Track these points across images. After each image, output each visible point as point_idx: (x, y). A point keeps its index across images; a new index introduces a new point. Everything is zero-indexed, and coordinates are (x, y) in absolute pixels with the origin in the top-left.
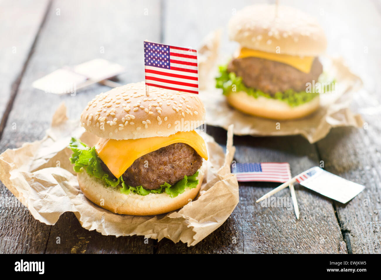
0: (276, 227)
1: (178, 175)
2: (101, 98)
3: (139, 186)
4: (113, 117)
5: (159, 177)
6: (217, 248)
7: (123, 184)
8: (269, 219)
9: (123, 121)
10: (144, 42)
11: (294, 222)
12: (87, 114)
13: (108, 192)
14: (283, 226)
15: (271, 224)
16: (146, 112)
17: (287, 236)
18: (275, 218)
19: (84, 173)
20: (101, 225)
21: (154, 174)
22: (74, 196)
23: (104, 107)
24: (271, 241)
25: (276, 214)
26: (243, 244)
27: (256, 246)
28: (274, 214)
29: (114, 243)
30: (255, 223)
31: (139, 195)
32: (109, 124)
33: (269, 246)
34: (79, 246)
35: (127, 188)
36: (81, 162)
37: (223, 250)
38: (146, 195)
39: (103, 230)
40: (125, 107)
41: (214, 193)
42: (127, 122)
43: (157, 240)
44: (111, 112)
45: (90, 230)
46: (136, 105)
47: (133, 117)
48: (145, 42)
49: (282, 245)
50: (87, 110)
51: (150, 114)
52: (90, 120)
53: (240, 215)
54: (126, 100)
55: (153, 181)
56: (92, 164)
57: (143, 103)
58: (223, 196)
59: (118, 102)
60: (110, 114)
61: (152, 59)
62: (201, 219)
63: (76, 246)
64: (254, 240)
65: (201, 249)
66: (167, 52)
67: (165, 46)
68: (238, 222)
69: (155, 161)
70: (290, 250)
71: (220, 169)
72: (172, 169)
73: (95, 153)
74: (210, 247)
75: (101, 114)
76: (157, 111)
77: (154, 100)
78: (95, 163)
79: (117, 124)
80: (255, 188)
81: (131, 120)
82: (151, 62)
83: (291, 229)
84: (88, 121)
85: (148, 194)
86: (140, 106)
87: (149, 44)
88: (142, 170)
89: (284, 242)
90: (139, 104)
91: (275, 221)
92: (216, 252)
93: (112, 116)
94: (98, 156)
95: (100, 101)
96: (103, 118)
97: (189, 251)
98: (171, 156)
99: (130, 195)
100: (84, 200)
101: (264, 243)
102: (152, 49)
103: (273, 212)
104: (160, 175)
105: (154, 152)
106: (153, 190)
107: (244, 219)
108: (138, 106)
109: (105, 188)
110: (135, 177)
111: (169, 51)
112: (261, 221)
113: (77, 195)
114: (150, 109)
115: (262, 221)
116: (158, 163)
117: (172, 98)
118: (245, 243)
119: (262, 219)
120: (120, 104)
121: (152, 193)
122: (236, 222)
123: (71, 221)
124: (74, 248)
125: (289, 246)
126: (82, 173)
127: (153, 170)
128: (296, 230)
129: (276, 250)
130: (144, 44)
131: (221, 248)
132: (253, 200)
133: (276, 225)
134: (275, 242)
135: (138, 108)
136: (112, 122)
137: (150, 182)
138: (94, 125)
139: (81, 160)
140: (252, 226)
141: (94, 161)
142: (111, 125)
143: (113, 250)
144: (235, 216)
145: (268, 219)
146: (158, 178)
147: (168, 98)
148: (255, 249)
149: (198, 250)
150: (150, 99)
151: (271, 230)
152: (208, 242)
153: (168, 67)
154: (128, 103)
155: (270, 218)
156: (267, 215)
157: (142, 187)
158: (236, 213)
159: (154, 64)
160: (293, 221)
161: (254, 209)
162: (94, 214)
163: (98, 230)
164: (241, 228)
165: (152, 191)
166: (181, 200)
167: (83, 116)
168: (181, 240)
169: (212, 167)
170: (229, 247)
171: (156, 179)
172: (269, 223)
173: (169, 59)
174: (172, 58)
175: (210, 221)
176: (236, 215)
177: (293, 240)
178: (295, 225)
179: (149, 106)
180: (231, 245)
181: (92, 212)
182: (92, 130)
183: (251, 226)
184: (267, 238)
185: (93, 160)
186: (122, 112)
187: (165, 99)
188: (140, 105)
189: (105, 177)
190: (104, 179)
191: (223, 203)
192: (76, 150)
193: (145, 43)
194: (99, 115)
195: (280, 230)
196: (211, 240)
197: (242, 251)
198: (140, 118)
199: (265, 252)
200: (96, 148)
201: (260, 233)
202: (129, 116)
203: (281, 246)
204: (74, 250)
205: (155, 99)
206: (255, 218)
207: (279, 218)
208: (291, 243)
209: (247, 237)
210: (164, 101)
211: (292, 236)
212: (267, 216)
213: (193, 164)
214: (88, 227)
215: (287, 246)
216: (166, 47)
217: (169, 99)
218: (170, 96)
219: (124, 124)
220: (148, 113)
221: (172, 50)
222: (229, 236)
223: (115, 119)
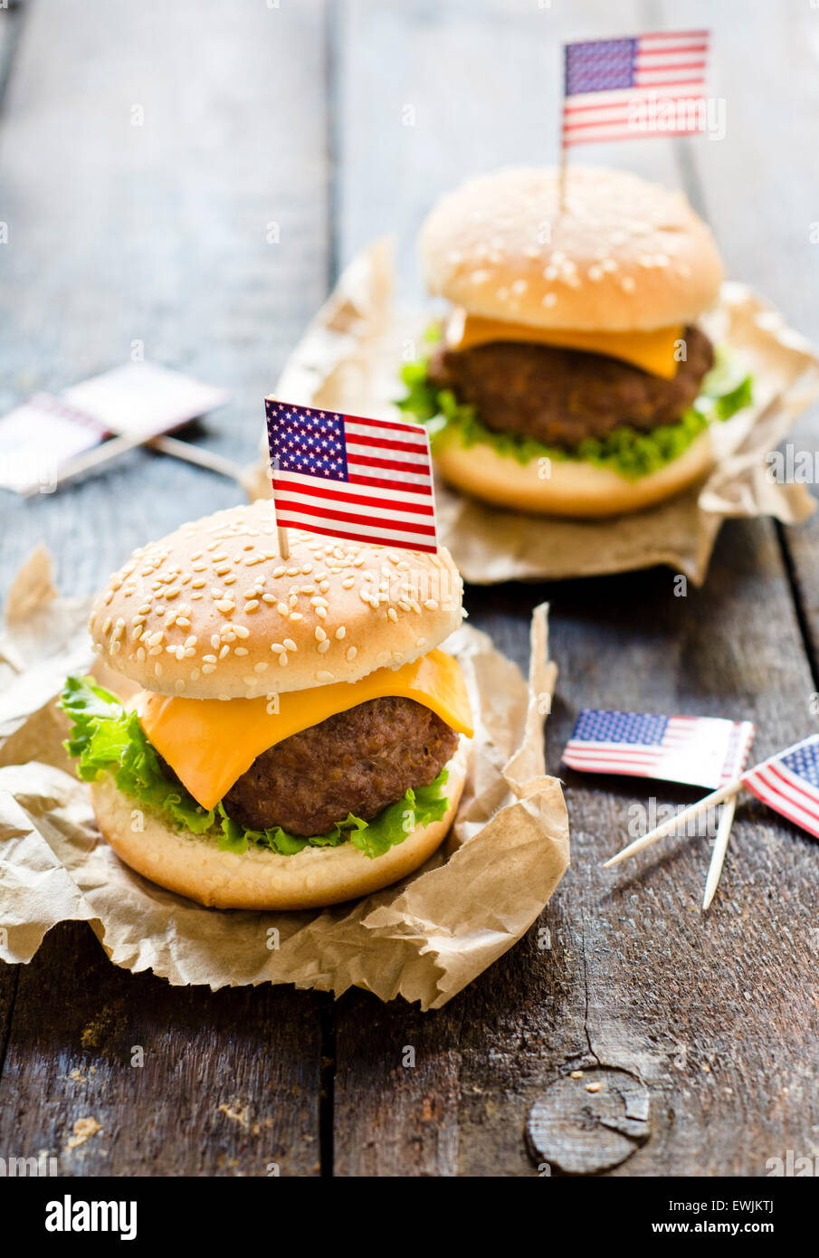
0: (682, 931)
1: (387, 788)
2: (147, 566)
3: (273, 829)
4: (186, 631)
5: (330, 799)
6: (507, 1011)
7: (225, 825)
8: (662, 906)
9: (216, 646)
10: (266, 401)
11: (736, 912)
12: (108, 620)
13: (181, 845)
14: (702, 927)
15: (669, 921)
16: (282, 615)
17: (716, 959)
18: (679, 898)
19: (110, 786)
20: (167, 950)
21: (316, 792)
22: (84, 855)
23: (159, 598)
24: (669, 980)
25: (684, 885)
26: (584, 992)
27: (623, 999)
28: (675, 886)
29: (206, 1006)
30: (620, 920)
31: (274, 853)
32: (174, 655)
33: (661, 995)
34: (103, 1023)
35: (238, 833)
36: (99, 756)
37: (525, 1016)
38: (294, 853)
39: (174, 966)
40: (220, 599)
41: (494, 840)
42: (226, 649)
43: (332, 991)
44: (178, 617)
45: (134, 970)
46: (252, 592)
47: (244, 632)
48: (269, 402)
49: (700, 993)
50: (108, 604)
51: (293, 621)
52: (117, 640)
53: (577, 893)
54: (221, 575)
55: (314, 812)
56: (130, 763)
57: (273, 584)
58: (522, 848)
59: (198, 581)
60: (175, 623)
61: (292, 451)
62: (460, 922)
63: (95, 1022)
64: (617, 977)
65: (462, 1017)
66: (338, 432)
67: (330, 416)
68: (571, 920)
69: (315, 756)
70: (723, 1007)
71: (513, 758)
72: (368, 772)
73: (137, 731)
74: (487, 1006)
75: (148, 621)
76: (314, 610)
77: (305, 574)
78: (140, 761)
79: (197, 654)
80: (621, 800)
81: (239, 642)
82: (288, 461)
83: (728, 934)
84: (111, 640)
85: (302, 849)
86: (264, 597)
87: (281, 408)
88: (278, 783)
89: (705, 981)
90: (259, 588)
91: (681, 911)
92: (506, 1022)
93: (181, 628)
94: (147, 739)
95: (144, 576)
96: (155, 635)
97: (426, 1023)
98: (362, 739)
99: (249, 854)
100: (114, 868)
101: (648, 986)
102: (289, 423)
103: (673, 879)
104: (331, 793)
105: (311, 728)
106: (315, 836)
107: (589, 907)
108: (258, 596)
109: (172, 834)
110: (260, 803)
111: (342, 428)
112: (638, 912)
113: (93, 849)
114: (292, 604)
115: (642, 911)
116: (326, 761)
117: (358, 561)
118: (592, 989)
119: (640, 906)
120: (204, 590)
121: (313, 846)
122: (564, 920)
123: (77, 938)
124: (90, 1028)
125: (722, 995)
126: (104, 786)
127: (313, 782)
128: (743, 939)
129: (683, 1010)
130: (267, 408)
131: (521, 1010)
132: (616, 841)
133: (682, 926)
134: (680, 982)
135: (256, 602)
136: (181, 647)
137: (304, 818)
138: (130, 653)
139: (98, 749)
140: (610, 930)
141: (135, 757)
142: (180, 656)
143: (205, 1028)
144: (560, 899)
145: (659, 905)
146: (327, 803)
147: (347, 562)
148: (621, 1008)
149: (453, 1019)
150: (292, 570)
151: (667, 940)
152: (482, 989)
153: (341, 475)
154: (228, 584)
155: (664, 901)
156: (657, 891)
157: (280, 832)
158: (565, 887)
159: (299, 467)
160: (734, 908)
161: (619, 873)
162: (144, 916)
163: (158, 971)
164: (579, 939)
165: (311, 839)
166: (400, 860)
167: (97, 622)
168: (402, 994)
169: (490, 745)
170: (544, 1006)
171: (322, 807)
172: (661, 916)
173: (342, 454)
174: (352, 448)
175: (485, 930)
176: (565, 894)
177: (732, 973)
178: (739, 920)
179: (290, 596)
180: (549, 997)
181: (139, 908)
182: (125, 667)
183: (608, 932)
184: (657, 968)
185: (132, 752)
186: (212, 616)
187: (337, 566)
188: (264, 593)
189: (172, 803)
190: (169, 808)
191: (522, 872)
192: (81, 716)
193: (268, 405)
194: (144, 624)
195: (694, 941)
196: (491, 982)
197: (583, 1018)
198: (265, 632)
199: (650, 1016)
200: (139, 715)
201: (635, 952)
202: (232, 631)
203: (697, 996)
204: (90, 1035)
205: (307, 568)
206: (620, 904)
207: (690, 899)
208: (726, 983)
209: (597, 969)
210: (333, 573)
211: (730, 960)
212: (656, 894)
213: (429, 751)
214: (129, 960)
215: (715, 994)
216: (333, 419)
217: (349, 566)
218: (353, 557)
219: (217, 652)
220: (288, 616)
221: (350, 428)
222: (545, 967)
223: (192, 640)
